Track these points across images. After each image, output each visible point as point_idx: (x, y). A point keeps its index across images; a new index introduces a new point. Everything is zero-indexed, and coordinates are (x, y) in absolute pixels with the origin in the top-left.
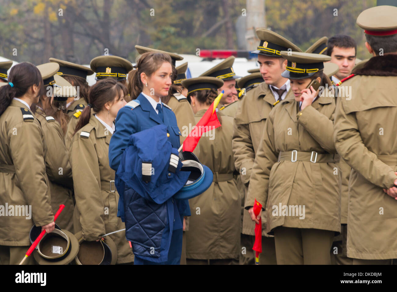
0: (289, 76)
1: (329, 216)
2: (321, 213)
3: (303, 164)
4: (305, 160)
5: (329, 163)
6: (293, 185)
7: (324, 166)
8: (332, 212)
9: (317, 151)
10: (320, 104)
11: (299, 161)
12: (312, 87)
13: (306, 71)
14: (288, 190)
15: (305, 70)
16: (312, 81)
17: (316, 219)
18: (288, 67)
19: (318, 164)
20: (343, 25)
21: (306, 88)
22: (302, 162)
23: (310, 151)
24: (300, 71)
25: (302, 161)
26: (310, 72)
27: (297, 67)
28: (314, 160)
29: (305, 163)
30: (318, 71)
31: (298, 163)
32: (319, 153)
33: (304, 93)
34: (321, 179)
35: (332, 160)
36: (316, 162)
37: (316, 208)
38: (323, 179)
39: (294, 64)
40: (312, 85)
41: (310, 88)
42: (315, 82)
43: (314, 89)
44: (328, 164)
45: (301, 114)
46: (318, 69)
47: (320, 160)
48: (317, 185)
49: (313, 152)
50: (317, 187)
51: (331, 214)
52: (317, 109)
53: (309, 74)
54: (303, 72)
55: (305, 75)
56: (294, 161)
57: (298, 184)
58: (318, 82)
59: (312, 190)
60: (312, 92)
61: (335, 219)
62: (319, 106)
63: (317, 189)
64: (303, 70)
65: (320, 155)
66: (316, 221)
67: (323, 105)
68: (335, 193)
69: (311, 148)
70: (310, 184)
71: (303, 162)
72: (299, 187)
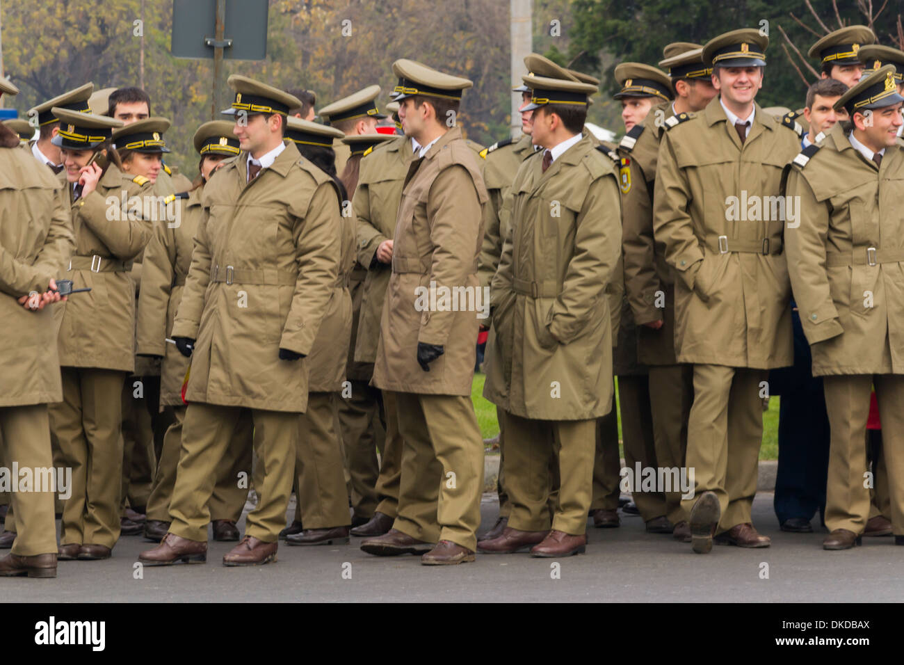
0: (60, 143)
1: (118, 350)
2: (108, 345)
3: (81, 273)
4: (83, 269)
5: (117, 273)
6: (66, 304)
7: (111, 276)
8: (122, 343)
9: (99, 255)
10: (104, 187)
11: (75, 270)
12: (94, 163)
13: (88, 139)
14: (59, 311)
15: (86, 137)
16: (94, 154)
17: (100, 354)
18: (62, 131)
19: (102, 274)
20: (110, 71)
21: (87, 165)
22: (79, 272)
23: (90, 255)
24: (79, 138)
25: (79, 270)
26: (94, 140)
27: (75, 132)
28: (95, 268)
29: (85, 273)
30: (105, 141)
31: (74, 273)
32: (104, 257)
33: (85, 173)
34: (107, 296)
35: (122, 268)
36: (100, 271)
37: (101, 339)
38: (110, 296)
39: (71, 128)
40: (94, 160)
41: (92, 165)
42: (98, 156)
43: (98, 165)
44: (115, 273)
45: (82, 204)
46: (104, 138)
47: (106, 267)
48: (101, 305)
49: (94, 256)
50: (101, 308)
51: (121, 346)
52: (102, 194)
53: (92, 144)
54: (83, 140)
55: (86, 145)
56: (95, 271)
57: (75, 304)
58: (102, 155)
59: (95, 312)
60: (95, 171)
61: (126, 353)
62: (103, 190)
63: (102, 310)
64: (84, 137)
65: (106, 262)
66: (100, 357)
67: (108, 189)
68: (127, 316)
69: (92, 250)
70: (91, 303)
71: (82, 272)
72: (75, 308)
